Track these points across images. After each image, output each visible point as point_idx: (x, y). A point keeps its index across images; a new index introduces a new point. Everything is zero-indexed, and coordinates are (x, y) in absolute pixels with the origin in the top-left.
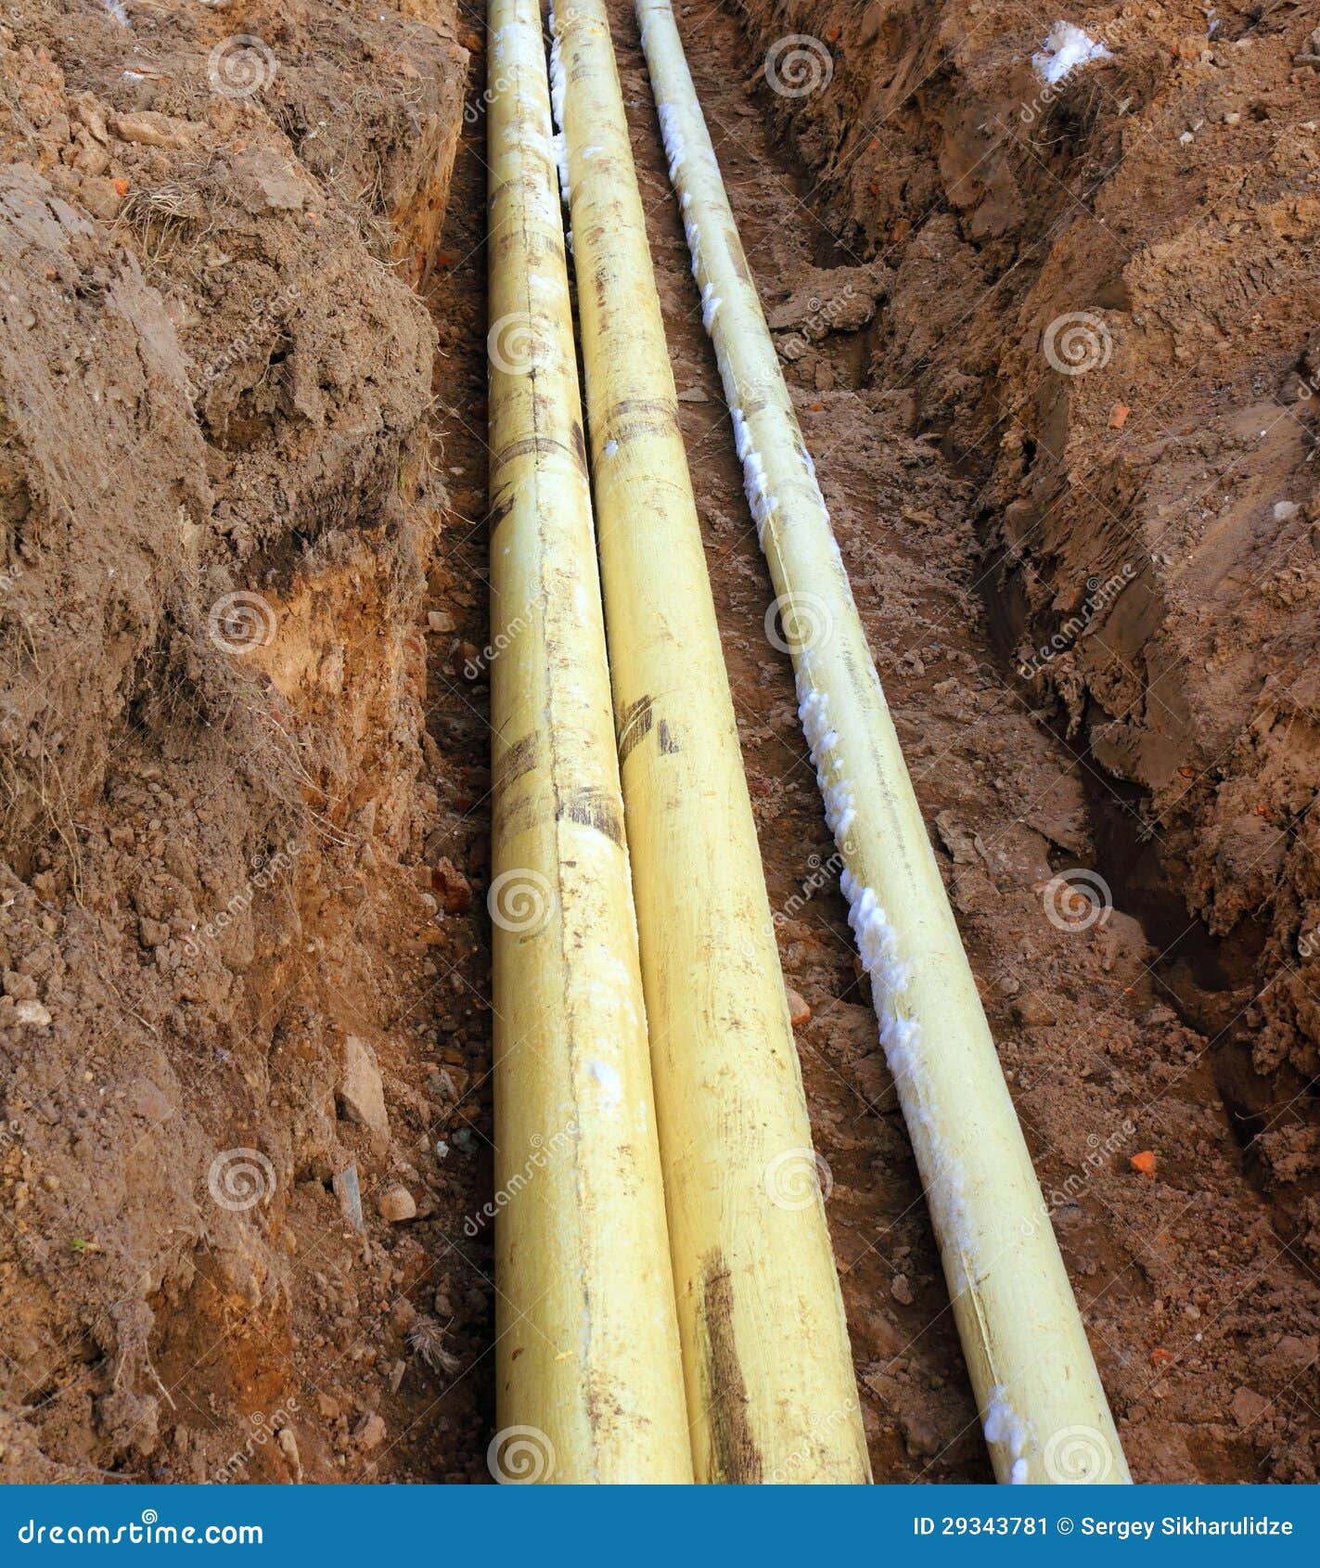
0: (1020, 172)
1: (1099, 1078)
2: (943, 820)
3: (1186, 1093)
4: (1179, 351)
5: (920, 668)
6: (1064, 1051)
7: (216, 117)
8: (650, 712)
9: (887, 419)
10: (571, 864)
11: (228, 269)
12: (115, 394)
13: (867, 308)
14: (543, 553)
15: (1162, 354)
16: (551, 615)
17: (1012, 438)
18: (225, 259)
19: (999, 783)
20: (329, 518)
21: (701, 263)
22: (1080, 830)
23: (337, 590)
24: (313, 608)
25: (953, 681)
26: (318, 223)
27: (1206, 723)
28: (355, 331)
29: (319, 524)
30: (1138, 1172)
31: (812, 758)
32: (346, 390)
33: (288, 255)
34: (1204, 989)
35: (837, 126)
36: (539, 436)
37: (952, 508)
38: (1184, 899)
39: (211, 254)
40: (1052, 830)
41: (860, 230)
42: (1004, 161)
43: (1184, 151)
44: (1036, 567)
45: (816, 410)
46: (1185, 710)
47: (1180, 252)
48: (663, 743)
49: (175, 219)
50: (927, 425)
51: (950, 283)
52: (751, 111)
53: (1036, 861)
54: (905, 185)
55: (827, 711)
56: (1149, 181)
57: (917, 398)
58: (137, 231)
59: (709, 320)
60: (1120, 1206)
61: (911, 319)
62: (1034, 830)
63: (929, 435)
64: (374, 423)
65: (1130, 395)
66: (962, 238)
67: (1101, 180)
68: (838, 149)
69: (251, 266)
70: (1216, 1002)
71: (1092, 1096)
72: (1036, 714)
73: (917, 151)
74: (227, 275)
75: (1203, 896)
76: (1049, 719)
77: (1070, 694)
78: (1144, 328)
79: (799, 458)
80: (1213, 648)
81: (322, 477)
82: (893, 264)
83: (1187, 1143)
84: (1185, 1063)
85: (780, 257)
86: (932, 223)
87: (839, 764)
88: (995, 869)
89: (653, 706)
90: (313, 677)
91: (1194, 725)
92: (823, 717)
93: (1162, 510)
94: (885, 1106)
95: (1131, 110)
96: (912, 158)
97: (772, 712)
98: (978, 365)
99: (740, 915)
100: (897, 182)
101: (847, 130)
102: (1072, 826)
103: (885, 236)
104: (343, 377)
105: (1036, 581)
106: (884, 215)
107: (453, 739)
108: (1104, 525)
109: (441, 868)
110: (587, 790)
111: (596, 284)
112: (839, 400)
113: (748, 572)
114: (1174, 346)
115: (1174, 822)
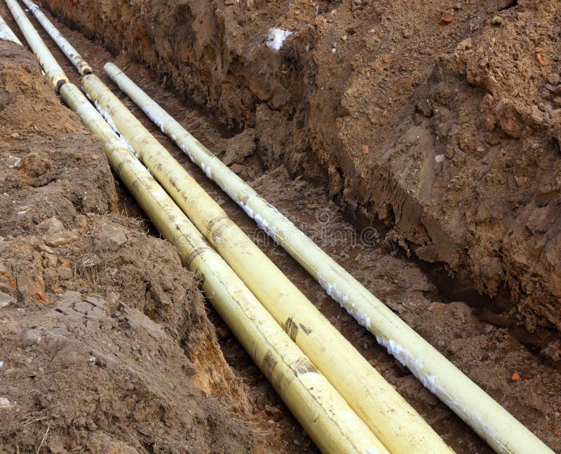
0: (281, 81)
1: (485, 358)
2: (389, 303)
3: (513, 349)
4: (372, 120)
5: (347, 256)
6: (470, 355)
7: (80, 223)
8: (294, 323)
9: (282, 177)
10: (312, 389)
11: (119, 273)
12: (153, 353)
13: (253, 145)
14: (227, 289)
15: (368, 124)
16: (244, 309)
17: (332, 169)
18: (116, 270)
19: (396, 281)
20: (188, 329)
21: (193, 157)
22: (428, 283)
23: (202, 350)
24: (200, 361)
25: (359, 255)
26: (134, 241)
27: (455, 236)
28: (163, 268)
29: (186, 333)
30: (516, 381)
31: (341, 306)
32: (173, 288)
33: (133, 258)
34: (497, 313)
35: (204, 88)
36: (196, 248)
37: (322, 198)
38: (477, 291)
39: (111, 271)
40: (421, 288)
41: (234, 120)
42: (274, 80)
43: (336, 55)
44: (365, 207)
45: (258, 186)
46: (445, 234)
47: (355, 89)
48: (305, 331)
49: (94, 266)
50: (296, 175)
51: (277, 125)
52: (170, 94)
53: (422, 300)
54: (242, 100)
55: (338, 289)
56: (330, 69)
57: (286, 166)
58: (84, 277)
59: (209, 175)
60: (517, 394)
61: (270, 142)
62: (416, 291)
63: (299, 177)
64: (183, 292)
65: (365, 141)
66: (272, 110)
67: (314, 75)
68: (209, 95)
69: (124, 267)
70: (504, 317)
71: (487, 365)
72: (393, 253)
73: (239, 87)
74: (120, 275)
75: (483, 288)
76: (398, 253)
77: (402, 243)
78: (357, 118)
79: (271, 209)
80: (444, 212)
81: (180, 319)
82: (253, 127)
83: (522, 364)
84: (506, 340)
85: (211, 140)
86: (258, 108)
87: (353, 305)
88: (413, 309)
89: (294, 320)
90: (212, 382)
91: (452, 238)
92: (338, 292)
93: (401, 175)
94: (435, 403)
95: (311, 49)
96: (239, 90)
97: (318, 296)
98: (302, 148)
99: (368, 374)
100: (238, 100)
101: (208, 88)
102: (425, 283)
103: (244, 119)
104: (170, 285)
105: (367, 211)
106: (240, 112)
107: (234, 361)
108: (383, 187)
109: (267, 409)
110: (298, 361)
111: (171, 185)
112: (263, 179)
113: (278, 254)
114: (370, 120)
115: (459, 269)
